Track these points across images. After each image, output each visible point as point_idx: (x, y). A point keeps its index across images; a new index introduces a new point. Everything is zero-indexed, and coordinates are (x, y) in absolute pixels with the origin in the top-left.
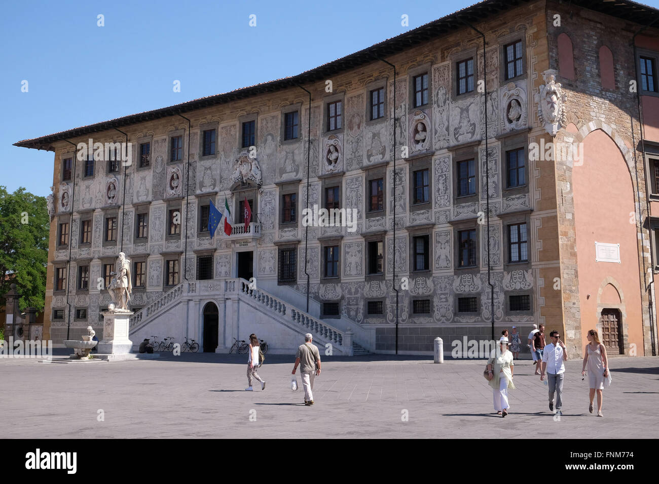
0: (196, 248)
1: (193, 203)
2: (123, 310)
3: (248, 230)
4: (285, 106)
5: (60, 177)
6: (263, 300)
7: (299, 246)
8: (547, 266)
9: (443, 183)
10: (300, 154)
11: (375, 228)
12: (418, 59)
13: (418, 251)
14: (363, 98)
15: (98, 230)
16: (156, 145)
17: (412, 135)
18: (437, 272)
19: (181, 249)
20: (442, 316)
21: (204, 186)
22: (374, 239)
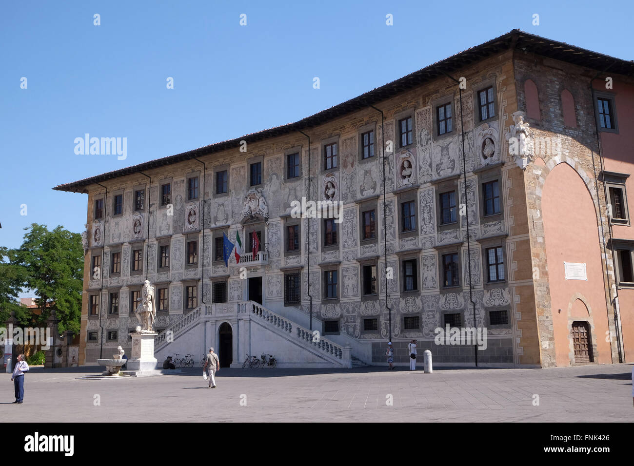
0: (212, 275)
1: (209, 236)
2: (148, 331)
3: (257, 259)
4: (287, 149)
5: (93, 216)
6: (272, 320)
7: (302, 271)
8: (522, 284)
9: (428, 213)
10: (301, 191)
11: (369, 254)
12: (403, 105)
13: (407, 274)
14: (355, 140)
15: (126, 261)
16: (176, 186)
17: (399, 171)
18: (424, 291)
19: (198, 277)
20: (430, 331)
21: (217, 221)
22: (368, 264)
